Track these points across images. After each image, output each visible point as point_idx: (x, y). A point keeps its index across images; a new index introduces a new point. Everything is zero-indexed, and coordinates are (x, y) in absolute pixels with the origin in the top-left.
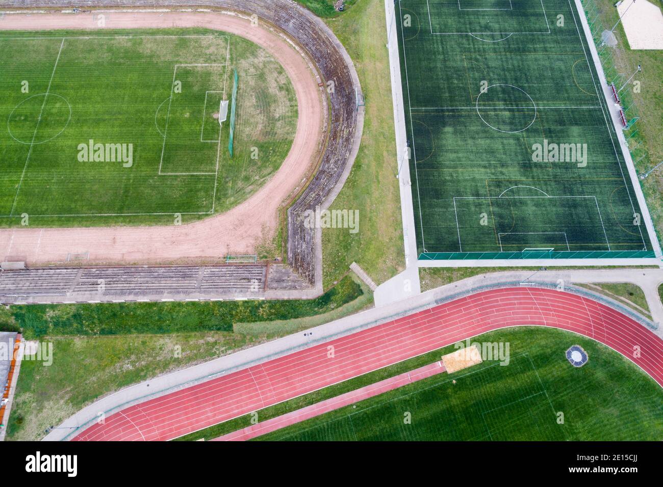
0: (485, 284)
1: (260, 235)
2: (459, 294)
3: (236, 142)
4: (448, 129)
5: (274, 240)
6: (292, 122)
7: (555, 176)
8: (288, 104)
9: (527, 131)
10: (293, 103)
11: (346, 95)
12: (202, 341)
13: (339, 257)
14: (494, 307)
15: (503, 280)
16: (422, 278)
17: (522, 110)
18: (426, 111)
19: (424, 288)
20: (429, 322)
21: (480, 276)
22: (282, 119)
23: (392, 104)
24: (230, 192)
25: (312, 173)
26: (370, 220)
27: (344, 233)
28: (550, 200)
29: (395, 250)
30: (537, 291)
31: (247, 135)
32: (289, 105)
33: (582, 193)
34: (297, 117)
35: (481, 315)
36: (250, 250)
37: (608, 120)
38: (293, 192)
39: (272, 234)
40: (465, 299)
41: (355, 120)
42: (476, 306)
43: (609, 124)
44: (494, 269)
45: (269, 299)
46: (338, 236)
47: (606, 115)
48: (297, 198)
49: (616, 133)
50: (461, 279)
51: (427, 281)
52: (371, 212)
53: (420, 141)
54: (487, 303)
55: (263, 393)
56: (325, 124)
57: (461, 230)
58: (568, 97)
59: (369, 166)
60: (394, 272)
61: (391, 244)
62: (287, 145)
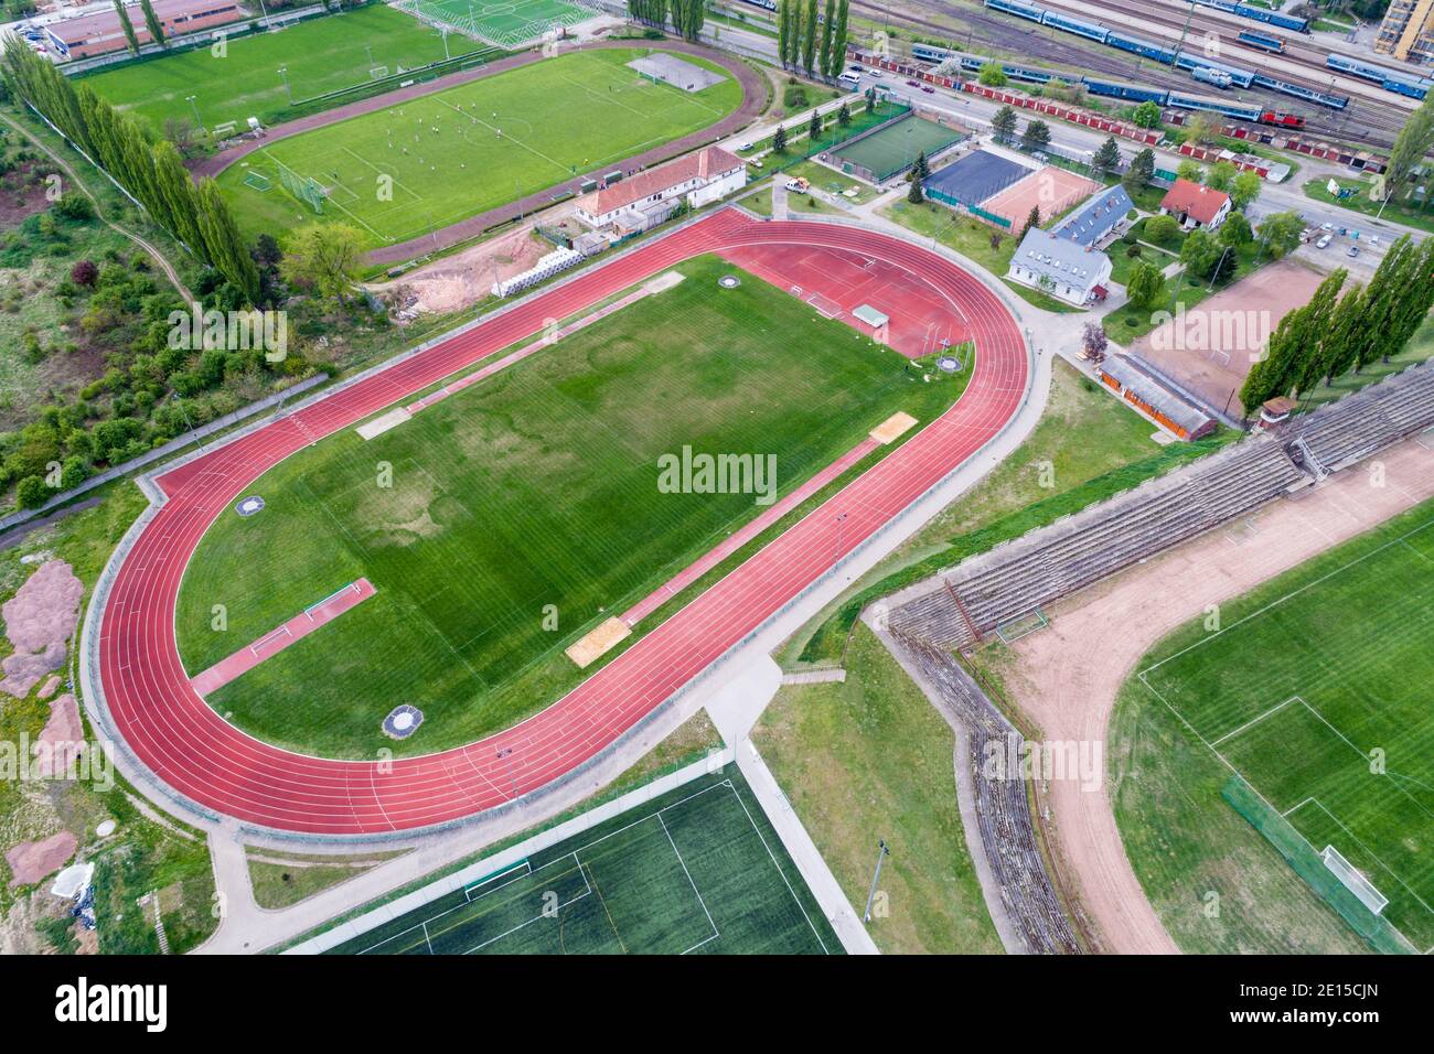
0: (593, 772)
1: (1031, 678)
2: (637, 732)
3: (1252, 833)
12: (978, 517)
13: (874, 677)
14: (565, 740)
15: (560, 793)
16: (713, 731)
19: (702, 716)
20: (672, 669)
21: (605, 782)
24: (1153, 725)
25: (1045, 839)
26: (863, 766)
27: (894, 719)
29: (784, 756)
30: (488, 803)
31: (1250, 862)
35: (588, 715)
36: (1022, 648)
39: (1012, 686)
40: (622, 730)
42: (600, 725)
44: (582, 808)
45: (933, 578)
46: (899, 709)
50: (641, 761)
51: (701, 730)
52: (871, 782)
54: (581, 740)
55: (854, 503)
57: (674, 862)
60: (767, 718)
61: (799, 761)
62: (1151, 881)
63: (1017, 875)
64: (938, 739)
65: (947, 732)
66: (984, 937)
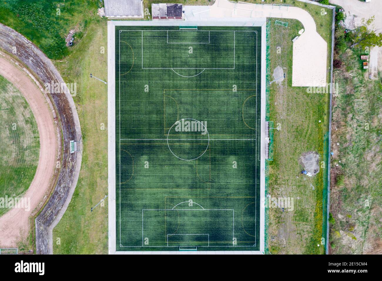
1: (19, 235)
4: (145, 157)
5: (28, 238)
6: (36, 151)
7: (211, 195)
8: (32, 135)
9: (199, 160)
10: (36, 135)
11: (71, 133)
17: (200, 142)
18: (131, 142)
22: (29, 149)
23: (107, 136)
25: (51, 192)
26: (83, 233)
27: (66, 242)
28: (204, 212)
29: (102, 245)
31: (5, 161)
32: (33, 137)
33: (226, 207)
34: (39, 147)
36: (14, 245)
37: (257, 151)
38: (38, 206)
41: (76, 157)
43: (257, 154)
46: (63, 244)
47: (257, 146)
48: (41, 210)
49: (260, 161)
52: (84, 227)
53: (124, 167)
56: (59, 153)
57: (145, 232)
58: (235, 131)
59: (84, 194)
61: (99, 242)
62: (33, 170)
63: (64, 187)
64: (59, 230)
65: (55, 231)
66: (82, 179)
